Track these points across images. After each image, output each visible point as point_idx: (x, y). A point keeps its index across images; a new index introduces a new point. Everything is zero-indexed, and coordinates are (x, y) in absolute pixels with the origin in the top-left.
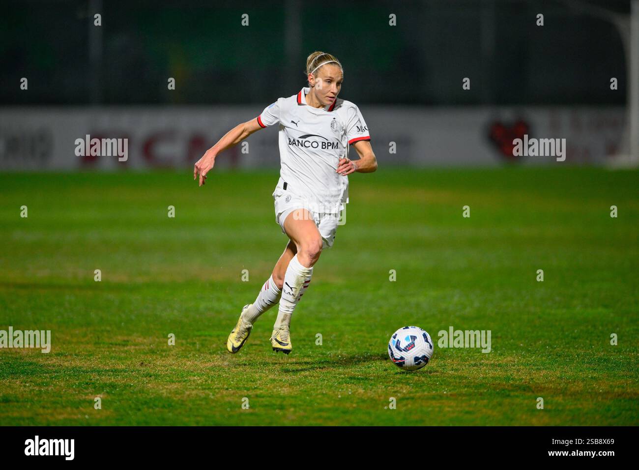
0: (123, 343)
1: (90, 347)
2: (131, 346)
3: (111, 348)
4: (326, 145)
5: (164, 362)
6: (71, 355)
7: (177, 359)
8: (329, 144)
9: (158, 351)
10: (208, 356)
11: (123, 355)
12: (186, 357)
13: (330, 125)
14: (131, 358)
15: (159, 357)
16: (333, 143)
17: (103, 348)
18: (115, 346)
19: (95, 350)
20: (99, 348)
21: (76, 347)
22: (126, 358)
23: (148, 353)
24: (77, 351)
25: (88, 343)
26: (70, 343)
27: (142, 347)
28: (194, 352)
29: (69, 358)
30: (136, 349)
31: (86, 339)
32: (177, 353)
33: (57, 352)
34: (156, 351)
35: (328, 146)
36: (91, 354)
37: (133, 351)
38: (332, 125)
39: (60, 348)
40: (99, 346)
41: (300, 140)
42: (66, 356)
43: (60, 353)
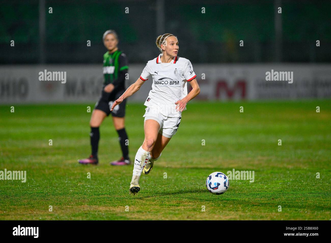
0: (177, 205)
1: (157, 207)
2: (181, 206)
3: (170, 208)
4: (172, 83)
5: (201, 216)
6: (146, 212)
7: (209, 214)
8: (174, 82)
9: (198, 209)
10: (228, 212)
11: (177, 212)
12: (214, 213)
13: (174, 72)
14: (182, 214)
15: (198, 213)
16: (176, 82)
17: (165, 208)
18: (172, 206)
19: (160, 209)
20: (163, 208)
21: (149, 207)
22: (178, 214)
23: (191, 211)
24: (149, 210)
25: (156, 205)
26: (145, 205)
27: (188, 207)
28: (219, 210)
29: (145, 213)
30: (184, 209)
31: (155, 202)
32: (209, 210)
33: (138, 210)
34: (196, 210)
35: (173, 83)
36: (158, 211)
37: (183, 210)
38: (175, 72)
39: (139, 208)
40: (162, 207)
41: (159, 81)
42: (143, 213)
43: (139, 210)
